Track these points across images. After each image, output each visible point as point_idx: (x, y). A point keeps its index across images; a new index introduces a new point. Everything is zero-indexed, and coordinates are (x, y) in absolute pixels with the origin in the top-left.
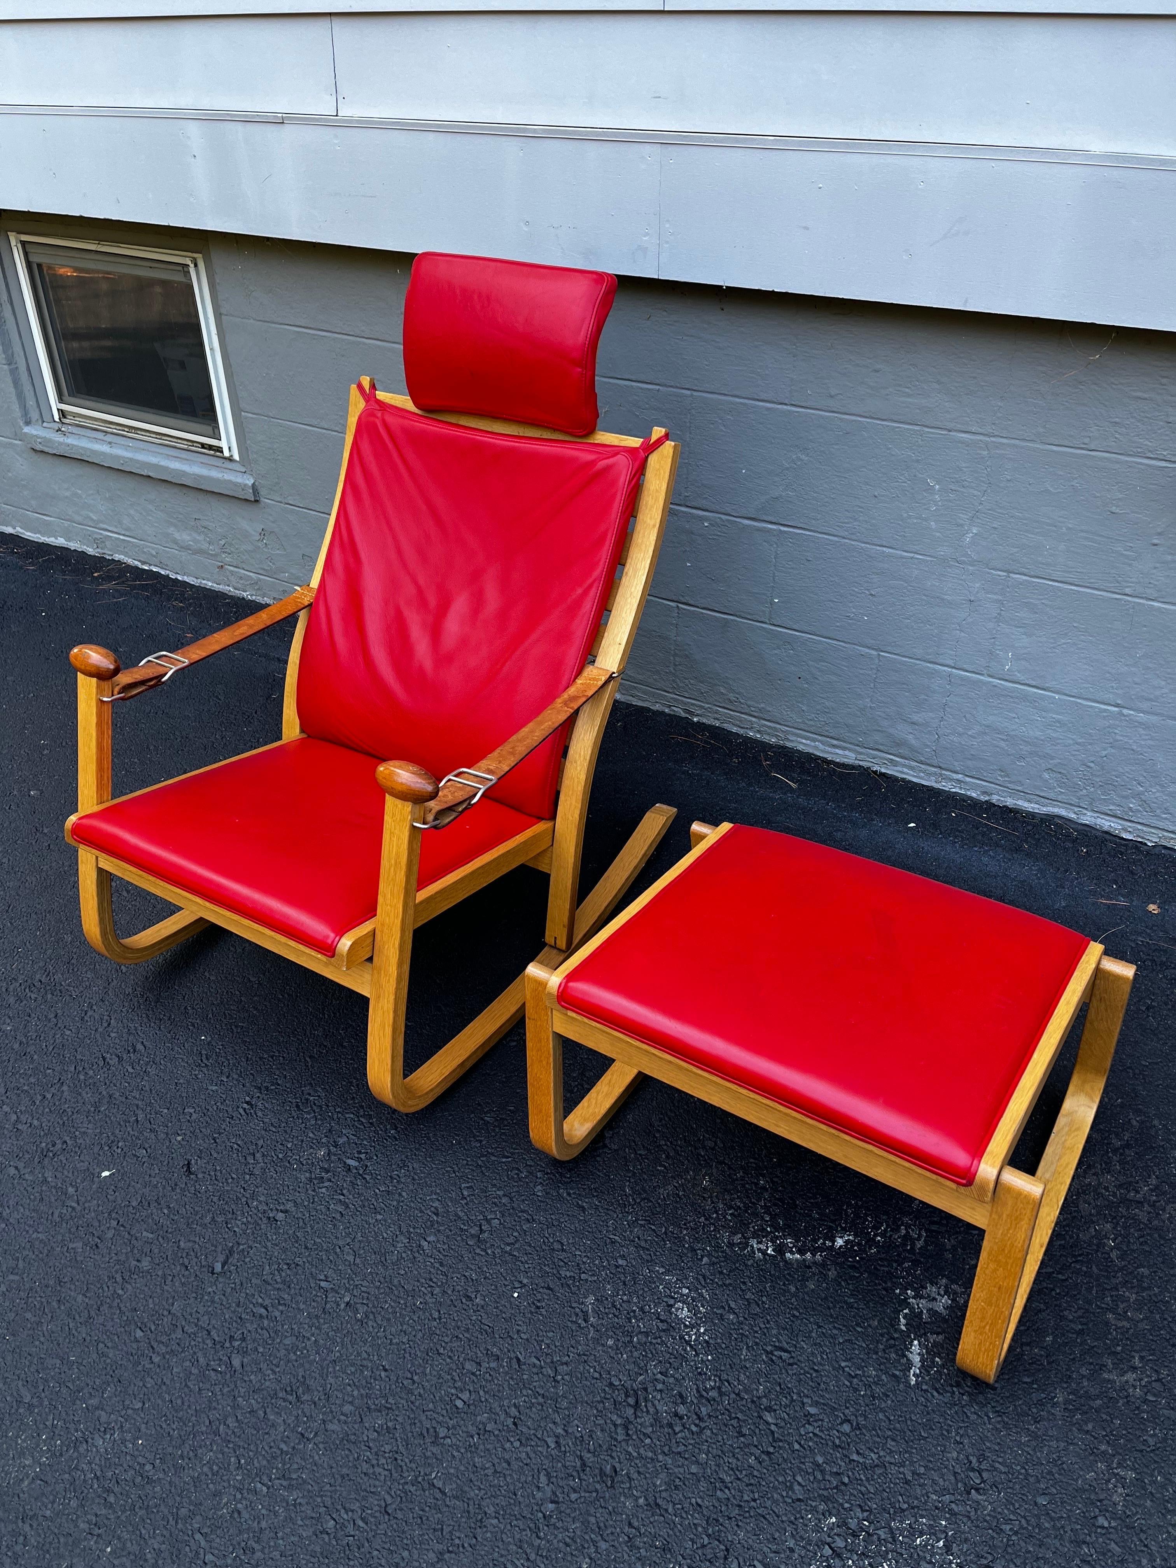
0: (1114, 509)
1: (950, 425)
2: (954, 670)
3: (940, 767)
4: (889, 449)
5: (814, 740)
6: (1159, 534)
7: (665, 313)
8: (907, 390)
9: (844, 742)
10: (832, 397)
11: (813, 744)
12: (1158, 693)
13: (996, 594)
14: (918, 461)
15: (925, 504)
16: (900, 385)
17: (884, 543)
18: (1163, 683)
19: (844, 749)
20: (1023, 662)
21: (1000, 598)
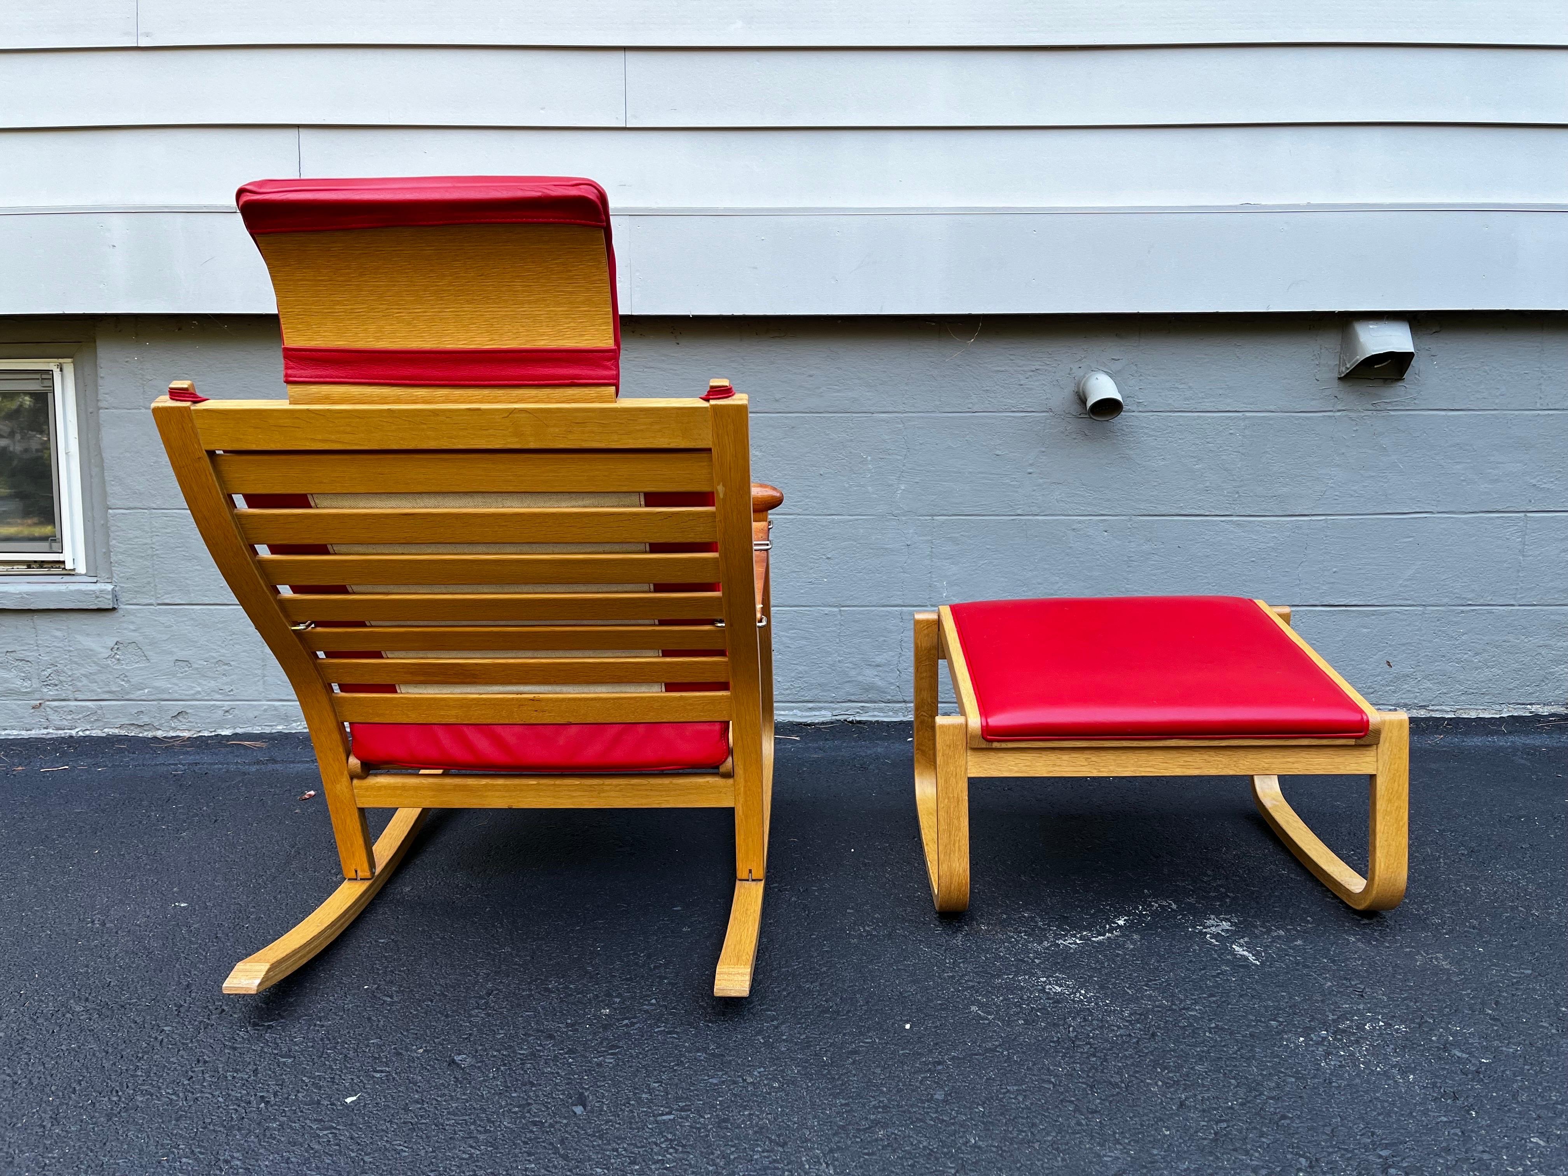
0: (998, 452)
1: (873, 409)
2: (903, 608)
3: (905, 702)
4: (827, 435)
5: (791, 709)
6: (1031, 465)
7: (627, 352)
8: (836, 387)
9: (819, 702)
10: (777, 401)
11: (791, 713)
12: (1056, 587)
13: (925, 535)
14: (851, 441)
15: (861, 474)
16: (830, 384)
17: (833, 512)
18: (1058, 578)
19: (820, 709)
20: (956, 588)
21: (929, 538)
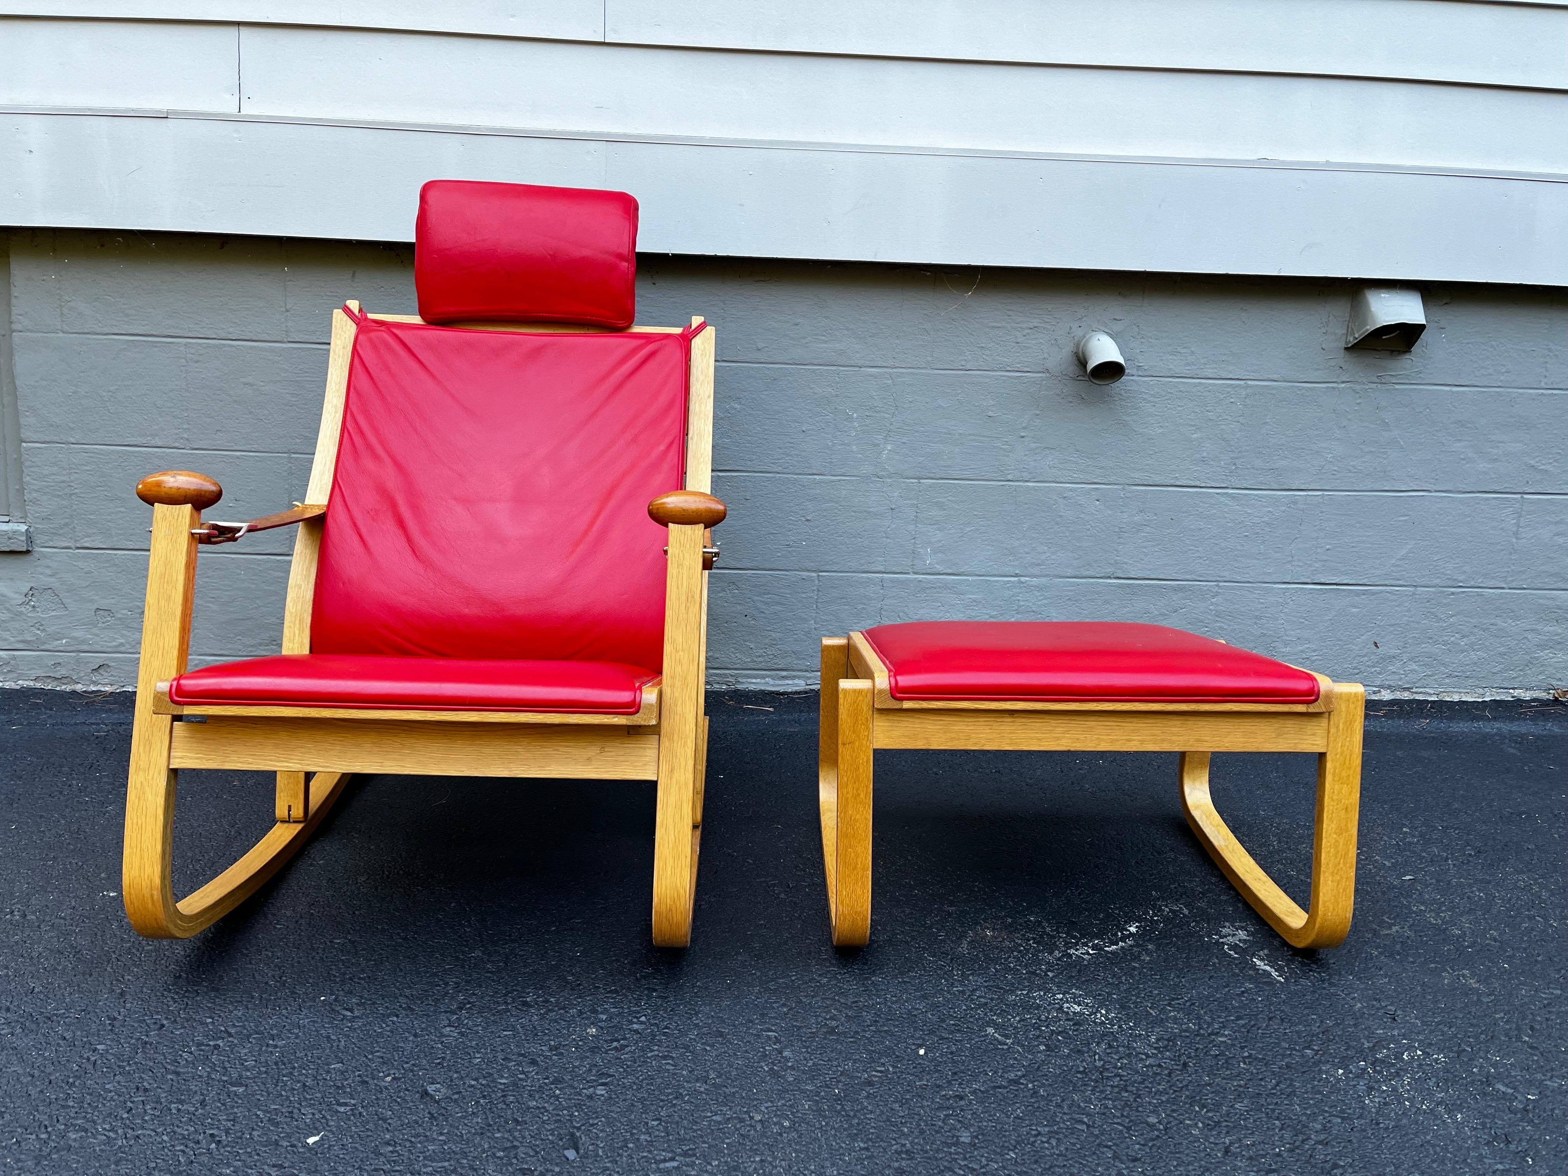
0: (990, 414)
1: (861, 363)
2: (885, 575)
4: (811, 389)
5: (763, 677)
6: (1024, 428)
8: (823, 338)
9: (794, 670)
10: (757, 350)
11: (763, 681)
12: (1043, 557)
13: (911, 499)
14: (837, 396)
15: (846, 432)
16: (817, 335)
17: (815, 472)
18: (1046, 548)
19: (794, 677)
20: (940, 555)
21: (915, 502)
